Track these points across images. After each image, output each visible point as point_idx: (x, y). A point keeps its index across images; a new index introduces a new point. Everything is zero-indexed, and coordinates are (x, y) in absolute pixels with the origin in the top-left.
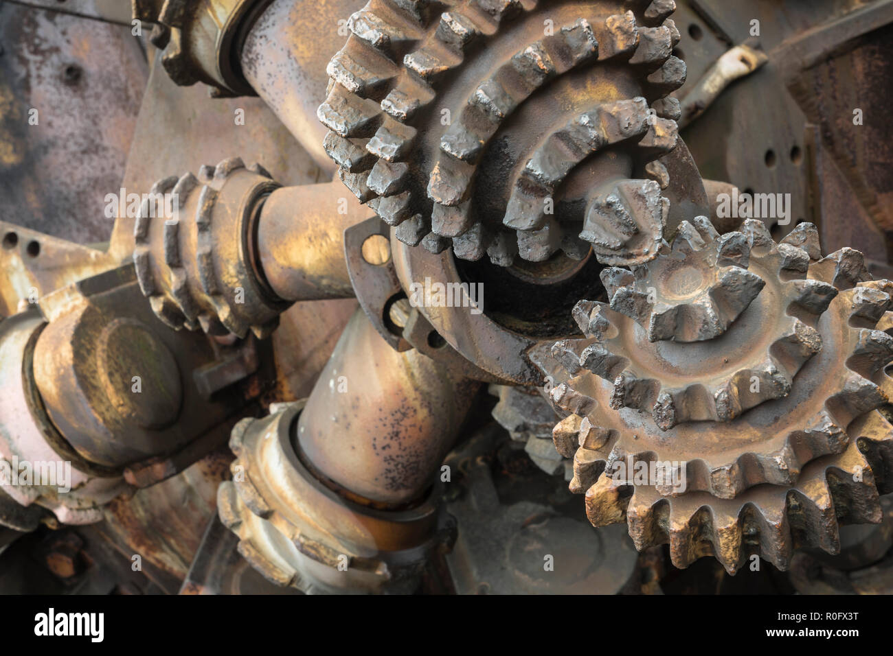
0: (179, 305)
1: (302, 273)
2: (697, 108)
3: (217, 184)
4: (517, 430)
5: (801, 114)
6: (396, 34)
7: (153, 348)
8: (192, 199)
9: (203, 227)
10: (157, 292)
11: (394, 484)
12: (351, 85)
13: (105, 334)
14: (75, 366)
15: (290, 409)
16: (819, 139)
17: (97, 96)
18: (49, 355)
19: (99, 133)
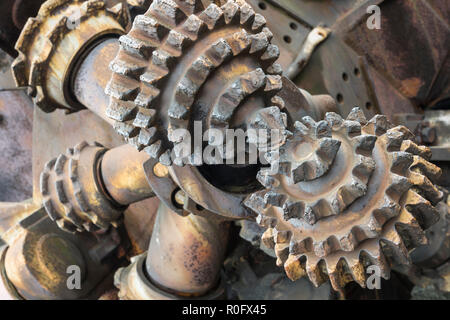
0: (71, 221)
1: (128, 190)
2: (303, 62)
3: (76, 157)
4: (254, 240)
5: (355, 53)
6: (134, 67)
7: (66, 246)
8: (65, 168)
9: (74, 180)
10: (59, 217)
11: (200, 282)
12: (118, 97)
13: (39, 244)
14: (27, 265)
15: (140, 259)
16: (366, 63)
17: (14, 127)
18: (12, 263)
19: (19, 144)
